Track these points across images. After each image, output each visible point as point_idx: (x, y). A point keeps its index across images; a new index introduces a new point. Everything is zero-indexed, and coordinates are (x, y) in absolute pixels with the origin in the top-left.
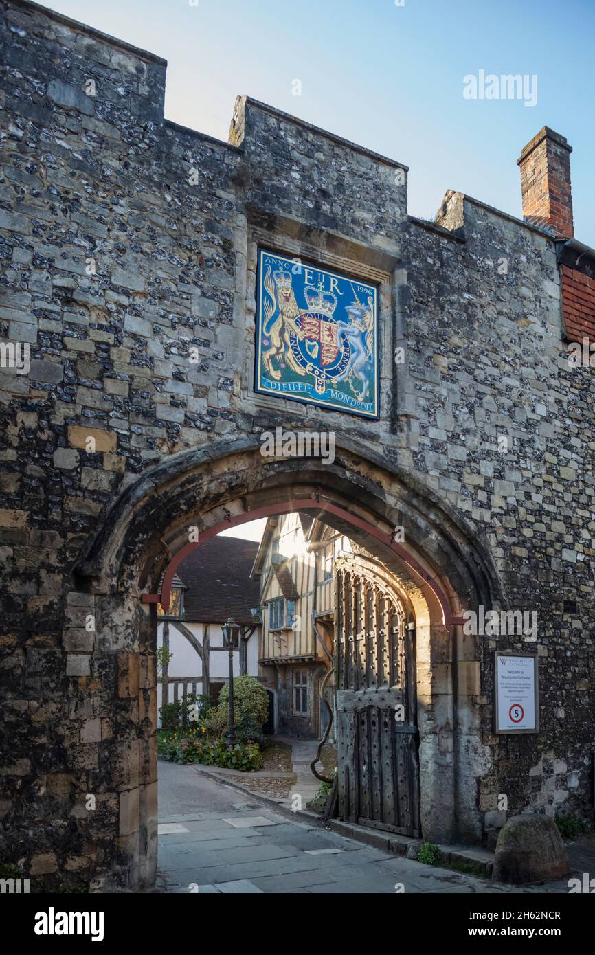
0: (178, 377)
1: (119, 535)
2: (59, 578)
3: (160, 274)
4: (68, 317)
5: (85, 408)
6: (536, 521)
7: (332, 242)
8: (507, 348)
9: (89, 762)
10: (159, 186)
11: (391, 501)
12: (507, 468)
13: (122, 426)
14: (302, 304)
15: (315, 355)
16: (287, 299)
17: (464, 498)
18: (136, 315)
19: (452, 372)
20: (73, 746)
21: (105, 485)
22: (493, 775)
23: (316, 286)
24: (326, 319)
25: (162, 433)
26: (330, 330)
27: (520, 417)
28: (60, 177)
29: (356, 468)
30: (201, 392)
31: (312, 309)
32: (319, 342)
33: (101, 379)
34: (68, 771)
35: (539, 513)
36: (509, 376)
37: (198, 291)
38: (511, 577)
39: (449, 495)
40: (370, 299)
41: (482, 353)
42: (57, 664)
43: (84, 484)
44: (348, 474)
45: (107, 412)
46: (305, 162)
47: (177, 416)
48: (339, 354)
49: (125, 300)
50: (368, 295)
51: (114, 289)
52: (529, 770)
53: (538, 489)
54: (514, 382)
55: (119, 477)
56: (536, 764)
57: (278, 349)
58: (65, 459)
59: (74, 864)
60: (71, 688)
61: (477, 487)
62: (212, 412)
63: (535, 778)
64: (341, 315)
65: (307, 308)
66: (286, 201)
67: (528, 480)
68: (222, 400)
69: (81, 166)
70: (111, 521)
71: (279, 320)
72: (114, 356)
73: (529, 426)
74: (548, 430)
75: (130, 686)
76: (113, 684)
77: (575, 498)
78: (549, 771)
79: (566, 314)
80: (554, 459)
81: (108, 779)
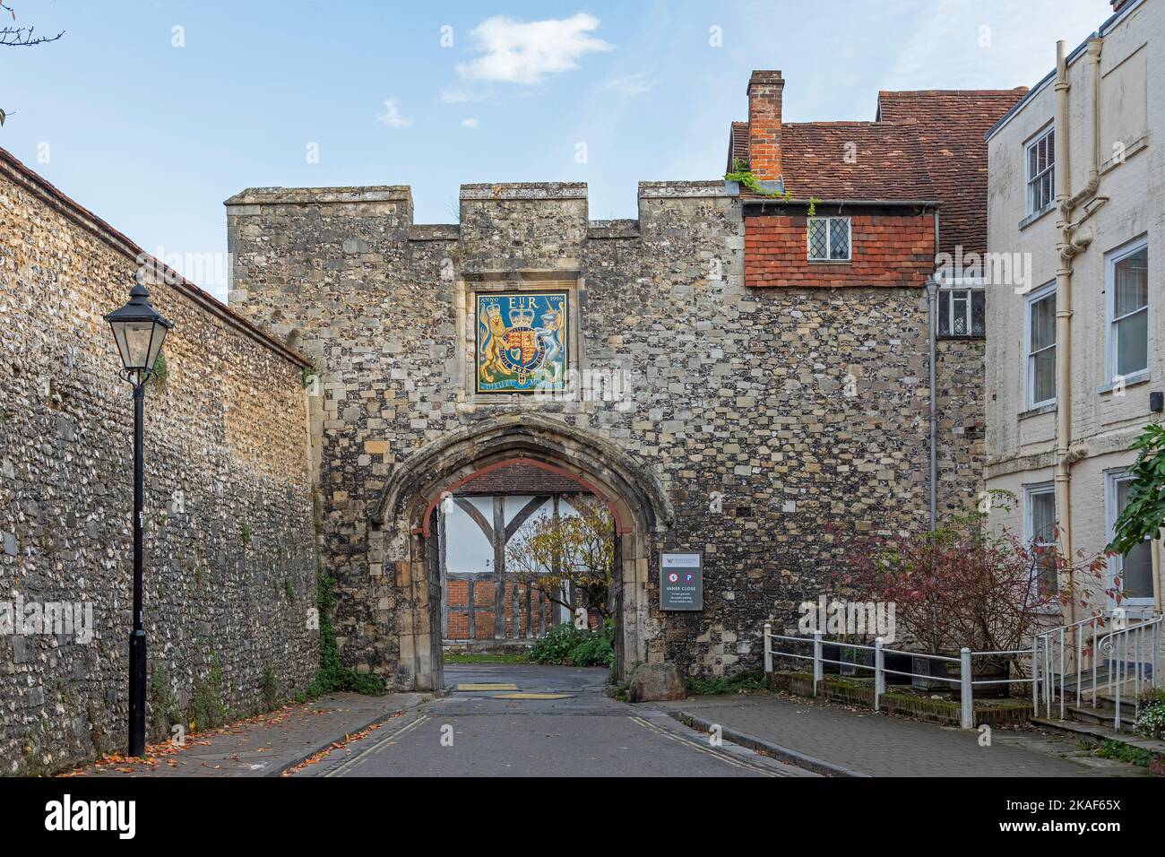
0: (423, 400)
1: (392, 500)
2: (364, 525)
3: (410, 338)
4: (361, 379)
5: (372, 430)
6: (706, 448)
7: (525, 276)
8: (680, 311)
9: (383, 619)
10: (406, 282)
11: (569, 452)
12: (676, 411)
13: (391, 436)
14: (507, 323)
15: (518, 358)
16: (497, 324)
17: (633, 440)
18: (398, 368)
19: (625, 345)
20: (375, 611)
21: (385, 472)
22: (661, 639)
23: (518, 308)
24: (526, 329)
25: (414, 436)
26: (529, 337)
27: (694, 364)
28: (352, 298)
29: (541, 435)
30: (437, 406)
31: (515, 326)
32: (521, 348)
33: (380, 411)
34: (373, 624)
35: (710, 440)
36: (683, 333)
37: (433, 342)
38: (677, 496)
39: (618, 441)
40: (560, 304)
41: (655, 322)
42: (365, 570)
43: (374, 472)
44: (536, 440)
45: (384, 430)
46: (503, 225)
47: (423, 424)
48: (536, 352)
49: (391, 361)
50: (559, 301)
51: (384, 355)
52: (696, 637)
53: (710, 421)
54: (688, 337)
55: (392, 466)
56: (704, 633)
57: (491, 361)
58: (364, 460)
59: (378, 670)
60: (373, 582)
61: (644, 431)
62: (444, 418)
63: (702, 645)
64: (538, 323)
65: (511, 326)
66: (488, 261)
67: (699, 416)
68: (450, 408)
69: (362, 287)
70: (388, 491)
71: (492, 340)
72: (386, 396)
73: (704, 370)
74: (724, 369)
75: (403, 580)
76: (394, 579)
77: (753, 421)
78: (717, 639)
79: (747, 263)
80: (731, 393)
81: (393, 628)
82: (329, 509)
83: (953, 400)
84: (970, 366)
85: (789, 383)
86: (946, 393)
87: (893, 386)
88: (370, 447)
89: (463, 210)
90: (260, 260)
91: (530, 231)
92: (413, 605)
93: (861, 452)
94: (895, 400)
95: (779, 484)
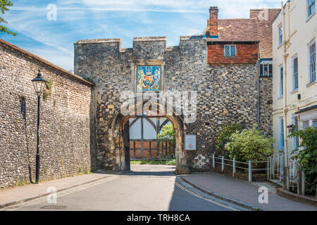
1: (114, 120)
2: (107, 127)
3: (120, 78)
4: (107, 89)
5: (110, 102)
6: (197, 107)
7: (150, 61)
8: (190, 70)
9: (112, 152)
10: (119, 63)
13: (115, 104)
15: (148, 83)
16: (142, 74)
18: (116, 86)
19: (176, 79)
20: (110, 150)
21: (113, 113)
22: (185, 158)
23: (148, 70)
24: (150, 75)
25: (120, 104)
26: (151, 77)
27: (194, 84)
28: (105, 67)
32: (149, 80)
33: (112, 97)
34: (109, 153)
37: (126, 79)
40: (159, 69)
41: (184, 73)
42: (107, 139)
43: (110, 113)
45: (113, 102)
46: (144, 48)
48: (153, 81)
49: (115, 84)
51: (113, 82)
52: (194, 158)
54: (193, 77)
55: (115, 111)
56: (196, 157)
57: (141, 84)
58: (107, 110)
59: (111, 165)
60: (109, 142)
63: (196, 159)
64: (153, 74)
65: (146, 74)
66: (140, 57)
69: (108, 64)
70: (113, 118)
71: (141, 78)
72: (113, 93)
73: (197, 86)
74: (202, 86)
75: (117, 142)
76: (115, 141)
77: (210, 99)
78: (200, 158)
79: (208, 57)
80: (204, 92)
81: (114, 154)
82: (99, 123)
83: (264, 94)
84: (268, 85)
85: (220, 89)
86: (262, 92)
87: (248, 90)
88: (109, 107)
89: (134, 44)
90: (82, 58)
91: (151, 50)
92: (120, 148)
93: (239, 108)
94: (248, 94)
95: (217, 117)
